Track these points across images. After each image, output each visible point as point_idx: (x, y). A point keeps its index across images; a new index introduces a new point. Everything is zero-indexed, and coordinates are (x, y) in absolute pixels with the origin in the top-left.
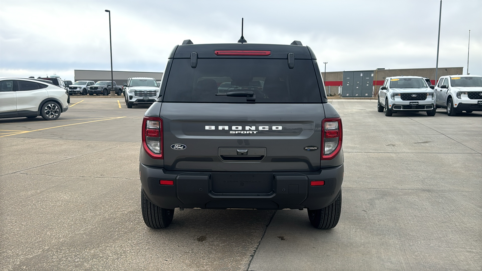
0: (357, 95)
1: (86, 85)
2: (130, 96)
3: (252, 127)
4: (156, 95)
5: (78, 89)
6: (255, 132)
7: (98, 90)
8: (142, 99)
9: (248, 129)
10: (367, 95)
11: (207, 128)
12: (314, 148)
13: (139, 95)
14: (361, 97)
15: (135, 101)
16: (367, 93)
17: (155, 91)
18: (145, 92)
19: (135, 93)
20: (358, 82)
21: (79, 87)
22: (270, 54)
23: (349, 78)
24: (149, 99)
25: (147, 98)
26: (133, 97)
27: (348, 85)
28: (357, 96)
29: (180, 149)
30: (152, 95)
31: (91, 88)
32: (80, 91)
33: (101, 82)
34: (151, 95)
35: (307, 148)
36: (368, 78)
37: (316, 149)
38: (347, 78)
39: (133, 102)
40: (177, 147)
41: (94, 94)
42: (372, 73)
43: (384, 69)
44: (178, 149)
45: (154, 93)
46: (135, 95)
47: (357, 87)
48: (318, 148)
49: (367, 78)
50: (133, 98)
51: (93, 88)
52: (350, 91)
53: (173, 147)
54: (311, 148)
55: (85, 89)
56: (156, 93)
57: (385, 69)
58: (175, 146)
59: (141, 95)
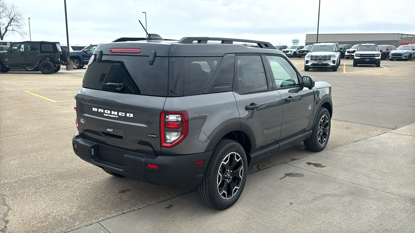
1: (296, 49)
2: (306, 61)
3: (115, 112)
4: (330, 60)
5: (289, 53)
6: (117, 117)
7: (305, 53)
8: (317, 63)
9: (113, 114)
12: (154, 136)
13: (314, 60)
15: (310, 65)
17: (330, 56)
18: (320, 57)
19: (311, 58)
21: (290, 51)
22: (140, 52)
24: (323, 63)
25: (321, 62)
26: (309, 61)
30: (327, 60)
31: (300, 52)
32: (291, 54)
33: (309, 46)
34: (325, 60)
35: (149, 135)
37: (156, 137)
39: (309, 66)
41: (302, 57)
45: (328, 58)
46: (311, 60)
48: (157, 136)
50: (309, 63)
51: (301, 51)
54: (152, 136)
55: (295, 52)
56: (330, 58)
59: (316, 60)
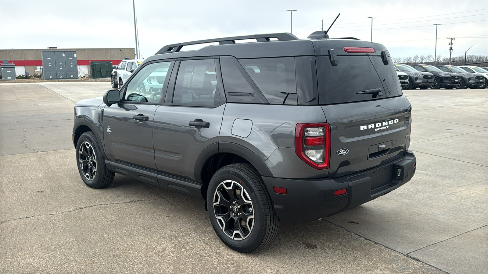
0: (62, 77)
3: (386, 122)
10: (72, 76)
11: (362, 128)
14: (67, 79)
16: (72, 75)
20: (61, 63)
23: (50, 58)
27: (50, 66)
28: (62, 79)
29: (344, 154)
36: (72, 59)
38: (48, 58)
40: (343, 152)
42: (75, 54)
43: (56, 48)
44: (343, 154)
47: (61, 69)
49: (70, 59)
52: (53, 73)
53: (338, 153)
57: (58, 48)
58: (341, 152)
